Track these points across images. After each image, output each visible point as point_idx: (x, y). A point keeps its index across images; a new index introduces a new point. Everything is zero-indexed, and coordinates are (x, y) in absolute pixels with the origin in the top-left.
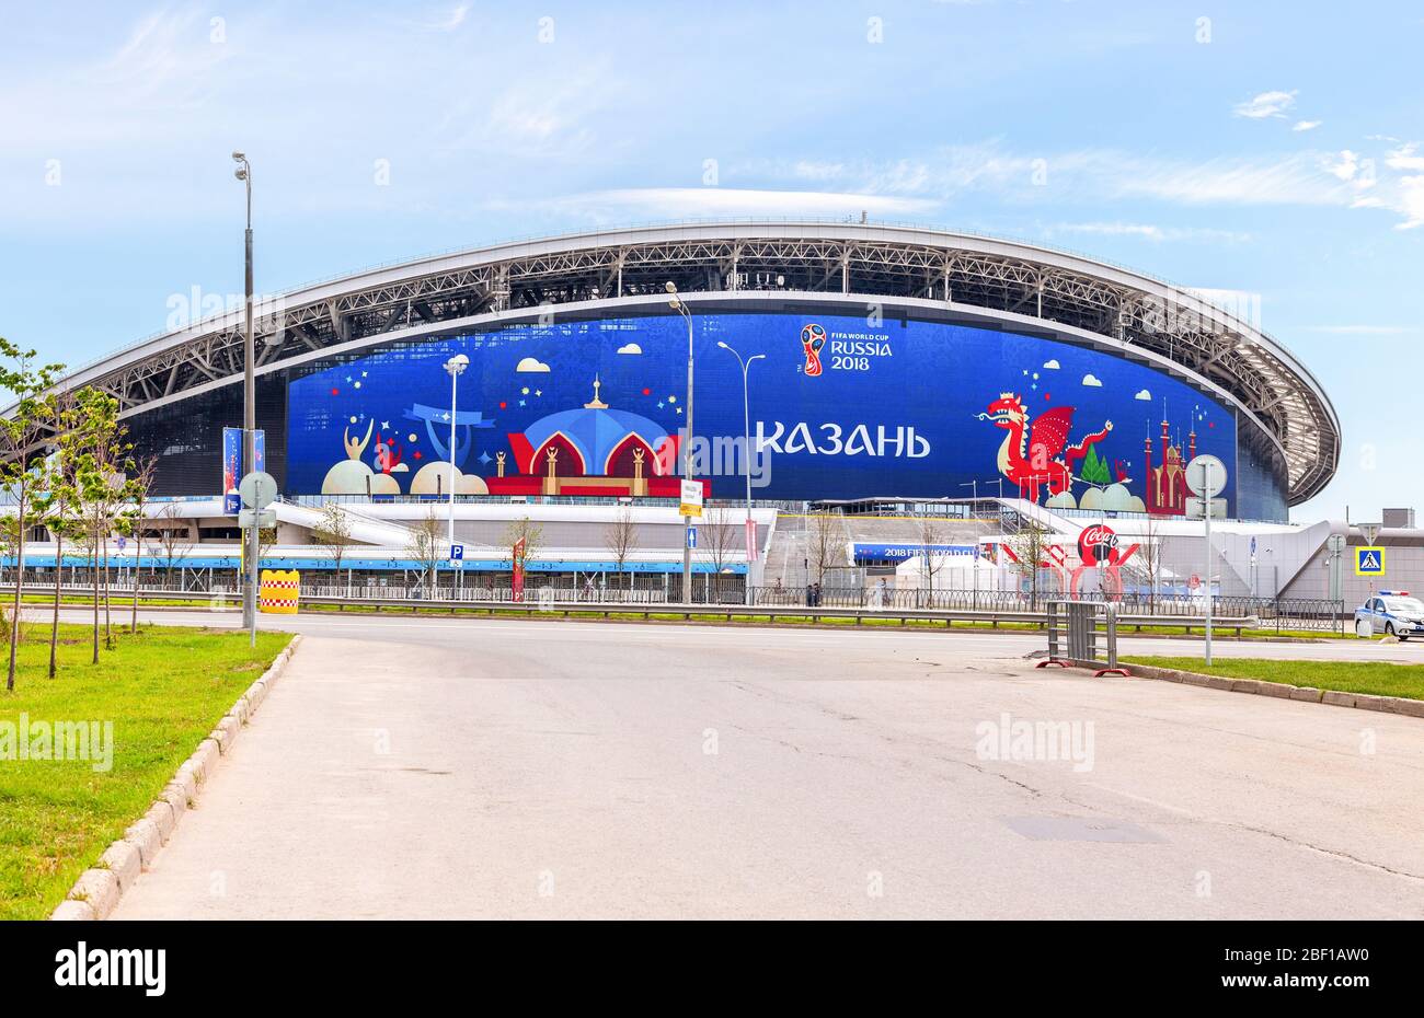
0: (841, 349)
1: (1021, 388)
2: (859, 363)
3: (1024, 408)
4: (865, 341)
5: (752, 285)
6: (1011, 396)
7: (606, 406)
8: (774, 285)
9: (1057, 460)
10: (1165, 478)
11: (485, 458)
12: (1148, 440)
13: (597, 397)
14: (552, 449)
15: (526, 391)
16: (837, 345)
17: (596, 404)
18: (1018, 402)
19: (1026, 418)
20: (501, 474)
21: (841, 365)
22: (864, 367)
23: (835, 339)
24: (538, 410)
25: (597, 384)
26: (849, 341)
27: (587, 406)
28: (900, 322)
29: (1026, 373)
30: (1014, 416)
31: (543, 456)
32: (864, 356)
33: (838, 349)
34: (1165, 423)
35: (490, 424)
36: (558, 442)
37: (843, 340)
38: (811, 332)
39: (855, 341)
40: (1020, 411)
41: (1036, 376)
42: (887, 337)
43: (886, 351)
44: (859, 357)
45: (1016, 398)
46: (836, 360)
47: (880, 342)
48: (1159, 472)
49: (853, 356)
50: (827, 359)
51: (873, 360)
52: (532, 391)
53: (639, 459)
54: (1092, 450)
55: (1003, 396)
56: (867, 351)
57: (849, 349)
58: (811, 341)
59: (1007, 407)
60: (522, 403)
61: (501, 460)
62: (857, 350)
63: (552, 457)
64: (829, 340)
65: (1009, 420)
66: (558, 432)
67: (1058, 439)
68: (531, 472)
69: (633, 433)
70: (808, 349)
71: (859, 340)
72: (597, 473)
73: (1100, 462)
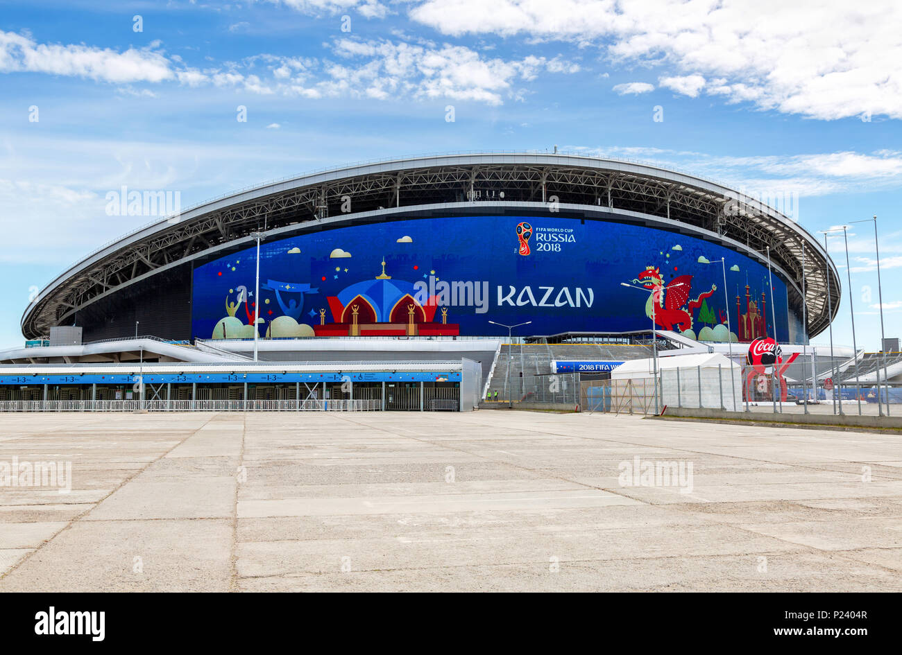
0: (543, 238)
1: (659, 263)
2: (554, 247)
3: (661, 276)
4: (558, 233)
5: (483, 198)
6: (653, 268)
7: (390, 278)
8: (497, 198)
9: (683, 309)
10: (749, 320)
11: (313, 313)
12: (738, 297)
13: (383, 272)
14: (355, 306)
15: (338, 269)
16: (539, 236)
17: (384, 276)
18: (657, 272)
19: (663, 282)
20: (323, 323)
21: (543, 248)
22: (558, 249)
23: (538, 232)
24: (346, 281)
25: (383, 263)
26: (547, 233)
27: (377, 278)
28: (580, 220)
29: (661, 253)
30: (654, 280)
31: (350, 311)
32: (557, 242)
33: (540, 238)
34: (747, 286)
35: (315, 291)
36: (359, 302)
37: (543, 232)
38: (523, 228)
39: (551, 233)
40: (659, 278)
41: (668, 255)
42: (572, 230)
43: (571, 239)
44: (555, 243)
45: (656, 269)
46: (540, 246)
47: (567, 233)
48: (745, 317)
49: (551, 243)
50: (533, 244)
51: (564, 245)
52: (342, 269)
53: (411, 311)
54: (704, 302)
55: (647, 268)
56: (559, 239)
57: (547, 238)
58: (523, 233)
59: (650, 275)
60: (336, 277)
61: (323, 314)
62: (552, 239)
63: (355, 312)
64: (535, 232)
65: (652, 283)
66: (359, 295)
67: (684, 296)
68: (342, 322)
69: (407, 295)
70: (521, 238)
71: (554, 232)
72: (384, 321)
73: (710, 310)
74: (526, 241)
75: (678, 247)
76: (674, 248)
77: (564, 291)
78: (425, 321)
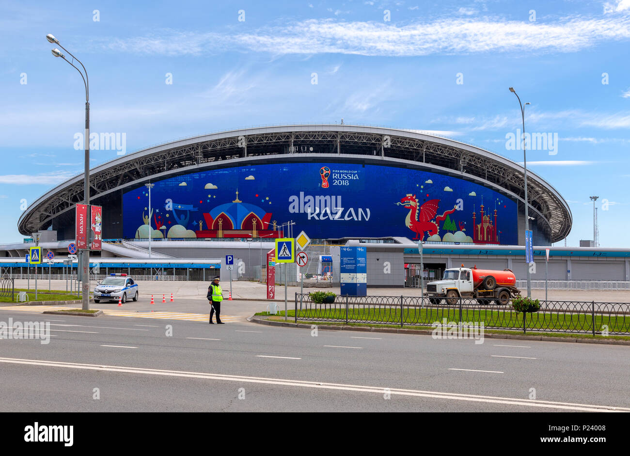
0: (337, 177)
1: (415, 192)
2: (345, 182)
3: (417, 200)
4: (347, 173)
5: (299, 151)
6: (411, 195)
7: (241, 202)
8: (308, 151)
9: (432, 222)
10: (482, 228)
11: (195, 223)
12: (474, 213)
13: (237, 198)
14: (220, 219)
15: (210, 196)
16: (335, 175)
17: (237, 201)
18: (414, 197)
19: (418, 204)
20: (201, 229)
21: (337, 183)
22: (347, 184)
23: (334, 173)
24: (215, 204)
25: (237, 193)
26: (340, 173)
27: (233, 202)
28: (362, 165)
29: (418, 185)
30: (412, 203)
31: (217, 222)
32: (347, 179)
33: (336, 177)
34: (482, 206)
35: (196, 209)
36: (223, 216)
37: (337, 173)
38: (324, 170)
39: (343, 173)
40: (415, 201)
41: (422, 187)
42: (356, 172)
43: (356, 177)
44: (345, 180)
45: (413, 196)
46: (335, 181)
47: (353, 174)
48: (479, 226)
49: (342, 180)
50: (331, 181)
51: (351, 181)
52: (212, 196)
53: (254, 223)
54: (448, 217)
55: (407, 195)
56: (348, 177)
57: (340, 177)
58: (324, 173)
59: (409, 200)
60: (208, 201)
61: (201, 224)
62: (343, 177)
63: (220, 223)
64: (332, 173)
65: (410, 205)
66: (223, 212)
67: (433, 213)
68: (213, 229)
69: (252, 212)
70: (323, 177)
71: (344, 173)
72: (238, 229)
73: (452, 222)
74: (326, 179)
75: (430, 181)
76: (427, 182)
77: (350, 211)
78: (263, 229)
